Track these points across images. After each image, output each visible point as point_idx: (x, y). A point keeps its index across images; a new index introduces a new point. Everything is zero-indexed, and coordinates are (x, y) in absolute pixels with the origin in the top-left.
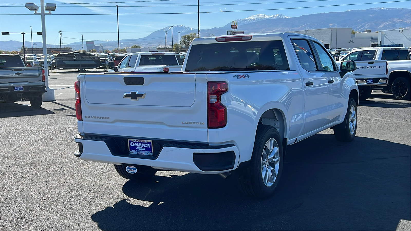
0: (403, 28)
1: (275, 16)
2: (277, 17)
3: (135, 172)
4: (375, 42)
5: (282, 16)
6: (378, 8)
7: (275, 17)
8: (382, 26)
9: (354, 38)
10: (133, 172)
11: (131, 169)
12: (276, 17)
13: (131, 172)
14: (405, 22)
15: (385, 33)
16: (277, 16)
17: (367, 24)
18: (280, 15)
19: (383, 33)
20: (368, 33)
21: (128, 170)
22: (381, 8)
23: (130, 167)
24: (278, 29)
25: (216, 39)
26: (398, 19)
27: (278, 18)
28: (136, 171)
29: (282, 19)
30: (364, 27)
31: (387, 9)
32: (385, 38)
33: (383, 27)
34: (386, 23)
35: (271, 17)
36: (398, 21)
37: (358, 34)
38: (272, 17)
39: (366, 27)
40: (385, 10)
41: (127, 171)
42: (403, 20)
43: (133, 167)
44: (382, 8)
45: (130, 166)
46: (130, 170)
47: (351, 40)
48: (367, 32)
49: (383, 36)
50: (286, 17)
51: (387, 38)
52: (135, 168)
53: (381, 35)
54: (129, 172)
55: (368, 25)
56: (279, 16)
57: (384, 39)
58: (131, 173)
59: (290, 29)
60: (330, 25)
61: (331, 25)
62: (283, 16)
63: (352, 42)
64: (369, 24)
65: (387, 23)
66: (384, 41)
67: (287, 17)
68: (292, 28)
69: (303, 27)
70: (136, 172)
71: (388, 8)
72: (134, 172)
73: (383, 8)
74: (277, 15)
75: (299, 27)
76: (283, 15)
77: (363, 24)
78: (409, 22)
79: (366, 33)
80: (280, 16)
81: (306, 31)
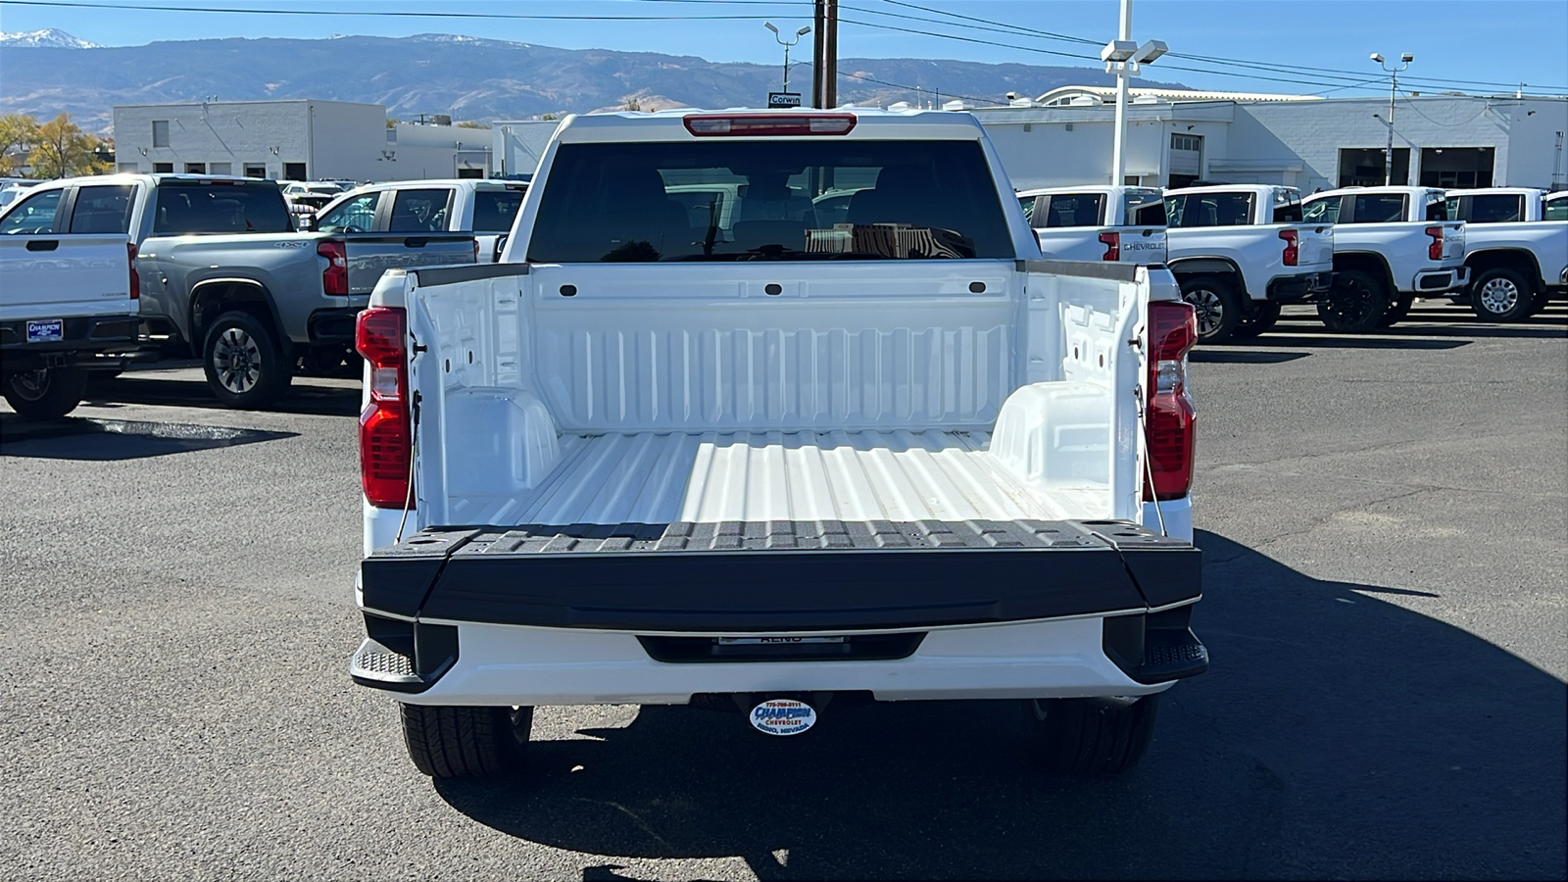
0: (535, 117)
1: (33, 34)
2: (41, 40)
3: (806, 725)
4: (471, 164)
5: (64, 38)
6: (443, 35)
7: (34, 38)
8: (462, 105)
9: (394, 144)
10: (792, 726)
11: (781, 713)
12: (37, 39)
13: (779, 727)
14: (541, 93)
15: (515, 132)
16: (44, 35)
17: (406, 91)
18: (55, 32)
19: (512, 131)
20: (441, 126)
21: (763, 722)
22: (453, 36)
23: (774, 705)
24: (52, 92)
25: (687, 121)
26: (514, 81)
27: (49, 45)
28: (811, 720)
29: (64, 48)
30: (398, 103)
31: (475, 41)
32: (516, 149)
33: (465, 108)
34: (474, 93)
35: (13, 36)
36: (517, 87)
37: (404, 128)
38: (18, 37)
39: (407, 106)
40: (467, 46)
41: (759, 725)
42: (532, 88)
43: (790, 705)
44: (456, 37)
45: (776, 701)
46: (774, 719)
47: (385, 153)
48: (438, 124)
49: (511, 143)
50: (82, 43)
51: (524, 151)
52: (804, 706)
53: (503, 137)
54: (770, 730)
55: (412, 98)
56: (51, 35)
57: (516, 154)
58: (780, 734)
59: (101, 94)
60: (267, 88)
61: (271, 86)
62: (70, 40)
63: (388, 158)
64: (415, 94)
65: (480, 94)
66: (516, 159)
67: (86, 45)
68: (112, 92)
69: (159, 87)
70: (811, 725)
71: (479, 40)
72: (797, 729)
73: (462, 36)
74: (40, 32)
75: (140, 88)
76: (68, 35)
77: (393, 91)
78: (554, 95)
79: (436, 125)
80: (53, 39)
81: (205, 104)
